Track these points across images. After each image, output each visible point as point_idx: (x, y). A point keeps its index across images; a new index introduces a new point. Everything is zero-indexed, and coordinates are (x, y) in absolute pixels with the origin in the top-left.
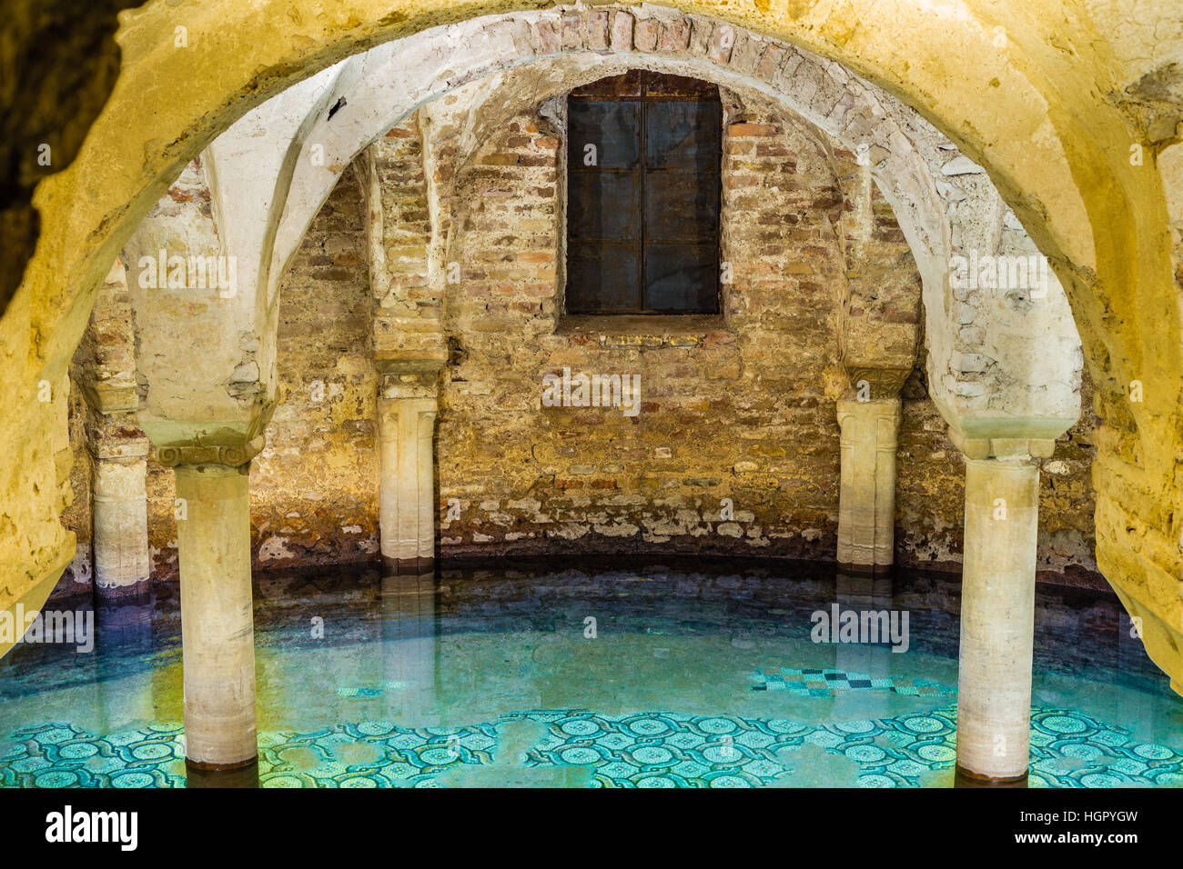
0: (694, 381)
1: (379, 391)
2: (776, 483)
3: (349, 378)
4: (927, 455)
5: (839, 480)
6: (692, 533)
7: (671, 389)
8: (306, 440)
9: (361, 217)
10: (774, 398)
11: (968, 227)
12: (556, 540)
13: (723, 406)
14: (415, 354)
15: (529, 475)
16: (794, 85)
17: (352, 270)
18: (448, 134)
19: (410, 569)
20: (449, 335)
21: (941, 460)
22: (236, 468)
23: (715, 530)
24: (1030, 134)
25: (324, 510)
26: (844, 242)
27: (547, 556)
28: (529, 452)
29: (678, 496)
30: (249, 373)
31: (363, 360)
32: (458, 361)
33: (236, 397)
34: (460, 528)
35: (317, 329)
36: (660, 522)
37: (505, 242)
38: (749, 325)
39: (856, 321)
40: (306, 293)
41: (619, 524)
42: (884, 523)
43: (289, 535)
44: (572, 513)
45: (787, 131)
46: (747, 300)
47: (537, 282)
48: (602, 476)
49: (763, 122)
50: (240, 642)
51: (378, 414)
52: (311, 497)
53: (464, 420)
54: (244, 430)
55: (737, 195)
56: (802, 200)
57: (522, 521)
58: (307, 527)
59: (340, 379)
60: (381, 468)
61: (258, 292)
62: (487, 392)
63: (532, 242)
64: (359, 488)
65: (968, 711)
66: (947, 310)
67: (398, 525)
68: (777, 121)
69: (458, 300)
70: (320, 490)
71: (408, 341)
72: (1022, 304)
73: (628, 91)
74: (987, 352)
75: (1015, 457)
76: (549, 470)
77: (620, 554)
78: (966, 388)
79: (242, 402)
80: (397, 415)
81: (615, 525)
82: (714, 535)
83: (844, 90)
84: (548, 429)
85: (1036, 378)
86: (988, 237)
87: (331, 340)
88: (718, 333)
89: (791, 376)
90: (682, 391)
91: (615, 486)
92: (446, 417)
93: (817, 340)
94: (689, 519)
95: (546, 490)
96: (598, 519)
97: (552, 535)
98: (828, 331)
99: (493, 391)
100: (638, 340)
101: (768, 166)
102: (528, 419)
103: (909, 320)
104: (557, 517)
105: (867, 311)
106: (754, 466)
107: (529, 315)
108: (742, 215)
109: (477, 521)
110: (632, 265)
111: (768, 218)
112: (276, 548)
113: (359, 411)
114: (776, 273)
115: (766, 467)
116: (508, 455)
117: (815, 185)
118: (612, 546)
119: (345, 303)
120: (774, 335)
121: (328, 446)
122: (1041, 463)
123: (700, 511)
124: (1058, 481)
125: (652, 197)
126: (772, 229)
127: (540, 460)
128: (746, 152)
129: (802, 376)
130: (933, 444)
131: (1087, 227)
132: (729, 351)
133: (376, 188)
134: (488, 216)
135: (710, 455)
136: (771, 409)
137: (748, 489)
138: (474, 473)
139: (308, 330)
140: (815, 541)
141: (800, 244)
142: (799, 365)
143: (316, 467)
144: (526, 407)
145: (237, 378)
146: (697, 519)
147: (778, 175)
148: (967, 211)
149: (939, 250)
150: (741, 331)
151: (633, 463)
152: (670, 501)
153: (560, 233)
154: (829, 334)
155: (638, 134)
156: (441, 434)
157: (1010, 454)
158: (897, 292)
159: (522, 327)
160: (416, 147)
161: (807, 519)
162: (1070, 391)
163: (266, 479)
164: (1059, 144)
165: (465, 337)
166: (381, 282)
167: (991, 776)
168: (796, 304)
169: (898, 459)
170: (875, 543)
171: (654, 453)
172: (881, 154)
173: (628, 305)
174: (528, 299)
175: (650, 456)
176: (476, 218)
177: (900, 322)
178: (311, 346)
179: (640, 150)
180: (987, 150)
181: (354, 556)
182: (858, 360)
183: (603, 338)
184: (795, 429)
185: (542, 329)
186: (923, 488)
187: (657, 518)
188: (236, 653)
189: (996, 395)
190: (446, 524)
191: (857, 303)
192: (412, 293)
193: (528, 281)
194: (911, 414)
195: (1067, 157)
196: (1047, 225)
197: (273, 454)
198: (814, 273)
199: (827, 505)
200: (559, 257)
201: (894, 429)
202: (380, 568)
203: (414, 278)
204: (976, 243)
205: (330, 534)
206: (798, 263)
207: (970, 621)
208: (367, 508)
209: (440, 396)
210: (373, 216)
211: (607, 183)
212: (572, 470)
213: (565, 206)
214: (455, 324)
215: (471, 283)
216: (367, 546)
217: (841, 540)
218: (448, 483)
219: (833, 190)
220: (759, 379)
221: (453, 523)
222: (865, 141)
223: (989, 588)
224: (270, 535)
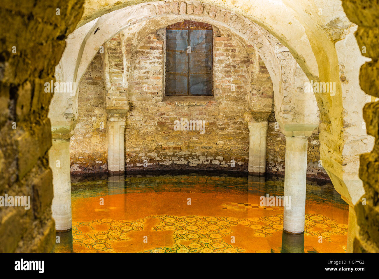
0: (205, 116)
1: (107, 119)
2: (230, 148)
3: (98, 115)
4: (275, 139)
5: (249, 147)
6: (204, 163)
7: (197, 119)
8: (85, 134)
9: (102, 65)
10: (229, 121)
11: (286, 67)
12: (162, 165)
13: (213, 124)
14: (119, 107)
15: (154, 145)
16: (234, 24)
17: (99, 82)
18: (129, 40)
19: (117, 174)
20: (129, 102)
21: (280, 140)
22: (66, 140)
23: (211, 162)
24: (300, 38)
25: (90, 156)
26: (250, 73)
27: (159, 170)
28: (154, 138)
29: (200, 152)
30: (70, 111)
31: (102, 110)
32: (132, 110)
33: (66, 118)
34: (132, 162)
35: (88, 100)
36: (194, 160)
37: (146, 73)
38: (222, 99)
39: (254, 98)
40: (85, 89)
41: (182, 160)
42: (263, 160)
43: (79, 164)
44: (167, 157)
45: (233, 39)
46: (221, 91)
47: (156, 86)
48: (176, 146)
49: (226, 37)
50: (66, 193)
51: (107, 127)
52: (86, 152)
53: (134, 128)
54: (69, 128)
55: (218, 59)
56: (238, 60)
57: (151, 160)
58: (85, 161)
59: (95, 115)
60: (108, 143)
62: (141, 119)
63: (154, 73)
64: (101, 149)
65: (287, 213)
66: (280, 92)
67: (113, 160)
68: (230, 36)
69: (132, 91)
70: (89, 150)
71: (117, 104)
72: (302, 90)
73: (184, 27)
74: (292, 105)
75: (300, 137)
76: (160, 144)
77: (182, 170)
78: (286, 115)
79: (68, 120)
80: (113, 126)
81: (180, 161)
82: (211, 164)
83: (249, 26)
84: (160, 131)
85: (306, 112)
86: (292, 70)
87: (93, 103)
88: (212, 101)
89: (234, 115)
90: (201, 119)
91: (180, 149)
92: (128, 127)
93: (242, 104)
94: (203, 159)
95: (159, 150)
96: (175, 159)
97: (161, 164)
98: (246, 101)
99: (143, 119)
100: (187, 104)
101: (227, 50)
102: (154, 128)
103: (270, 97)
104: (162, 158)
105: (257, 94)
106: (223, 142)
107: (154, 96)
108: (219, 65)
109: (138, 160)
110: (186, 81)
111: (227, 66)
112: (76, 167)
113: (101, 126)
114: (230, 83)
115: (227, 143)
116: (147, 139)
117: (242, 56)
118: (179, 167)
119: (97, 92)
120: (229, 102)
121: (92, 136)
122: (309, 140)
123: (206, 156)
124: (315, 146)
125: (192, 60)
126: (229, 69)
127: (157, 141)
128: (220, 46)
129: (237, 115)
130: (277, 135)
131: (316, 65)
132: (216, 107)
133: (107, 56)
134: (141, 65)
135: (210, 139)
136: (228, 125)
137: (221, 150)
138: (137, 145)
139: (85, 100)
140: (242, 165)
141: (237, 74)
142: (237, 111)
143: (88, 143)
144: (153, 124)
145: (66, 112)
146: (206, 159)
147: (231, 53)
148: (286, 62)
149: (278, 74)
150: (219, 101)
151: (186, 141)
152: (197, 153)
153: (163, 71)
154: (246, 102)
155: (188, 40)
156: (127, 133)
157: (299, 136)
158: (266, 89)
159: (152, 100)
160: (119, 43)
161: (240, 159)
162: (316, 116)
163: (72, 146)
164: (309, 41)
165: (134, 102)
166: (108, 85)
167: (293, 232)
168: (236, 93)
169: (267, 140)
170: (260, 166)
171: (192, 138)
172: (260, 45)
173: (184, 93)
174: (153, 91)
175: (191, 139)
176: (137, 66)
177: (268, 98)
178: (86, 105)
180: (288, 42)
181: (100, 170)
182: (255, 110)
183: (177, 103)
184: (235, 131)
185: (158, 100)
186: (274, 149)
187: (193, 158)
188: (66, 196)
189: (295, 118)
190: (128, 160)
191: (254, 92)
192: (118, 89)
193: (154, 85)
194: (271, 126)
195: (310, 44)
196: (305, 64)
197: (74, 138)
198: (241, 83)
199: (245, 154)
200: (163, 78)
201: (265, 131)
202: (108, 174)
203: (118, 84)
204: (288, 72)
205: (92, 163)
206: (237, 80)
207: (287, 186)
208: (104, 156)
209: (126, 121)
210: (106, 65)
211: (178, 56)
212: (167, 144)
213: (165, 62)
214: (131, 99)
215: (136, 86)
216: (104, 167)
217: (249, 165)
218: (129, 148)
219: (247, 57)
220: (225, 115)
221: (130, 160)
222: (256, 42)
223: (293, 176)
224: (74, 164)
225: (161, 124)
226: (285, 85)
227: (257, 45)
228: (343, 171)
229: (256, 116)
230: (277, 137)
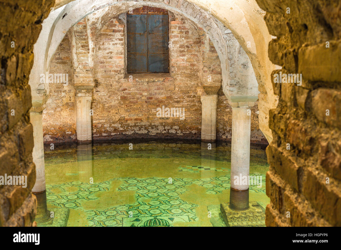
0: (162, 91)
1: (76, 95)
2: (185, 118)
3: (67, 91)
4: (225, 110)
5: (201, 117)
6: (162, 132)
7: (156, 93)
8: (55, 108)
9: (70, 47)
10: (184, 95)
11: (231, 47)
12: (125, 135)
13: (170, 98)
14: (85, 84)
15: (117, 117)
16: (186, 10)
17: (67, 61)
18: (94, 24)
19: (85, 143)
20: (95, 79)
21: (228, 111)
22: (39, 113)
23: (168, 131)
24: (240, 21)
25: (61, 128)
26: (202, 53)
27: (123, 139)
28: (117, 111)
29: (158, 122)
30: (42, 87)
31: (71, 86)
32: (97, 86)
33: (39, 93)
34: (99, 132)
36: (153, 129)
37: (110, 53)
38: (177, 76)
39: (205, 74)
40: (55, 68)
41: (142, 130)
42: (214, 128)
43: (51, 134)
44: (129, 127)
45: (186, 23)
46: (176, 69)
47: (119, 64)
48: (137, 117)
49: (180, 20)
50: (41, 160)
51: (75, 101)
52: (57, 124)
53: (99, 102)
54: (41, 102)
55: (173, 40)
56: (191, 41)
57: (116, 130)
58: (56, 132)
59: (65, 91)
60: (77, 116)
61: (44, 65)
62: (106, 94)
63: (117, 53)
64: (70, 121)
65: (233, 173)
66: (226, 69)
67: (81, 131)
68: (184, 20)
69: (97, 69)
70: (59, 122)
71: (84, 81)
72: (245, 67)
73: (143, 12)
74: (237, 79)
75: (245, 107)
76: (123, 116)
77: (143, 138)
78: (232, 89)
79: (40, 95)
80: (81, 101)
82: (168, 133)
83: (199, 11)
84: (122, 105)
85: (249, 86)
86: (237, 49)
88: (168, 78)
89: (188, 89)
90: (159, 94)
91: (141, 120)
92: (94, 101)
93: (195, 79)
94: (161, 129)
95: (122, 121)
96: (136, 129)
97: (124, 133)
98: (198, 77)
99: (107, 94)
100: (147, 80)
101: (182, 32)
102: (117, 102)
103: (219, 74)
104: (125, 128)
105: (208, 71)
107: (117, 73)
108: (175, 46)
109: (103, 130)
110: (145, 60)
111: (181, 46)
112: (48, 138)
113: (70, 100)
114: (184, 61)
116: (111, 112)
117: (194, 37)
118: (140, 136)
119: (66, 70)
120: (184, 78)
122: (254, 110)
123: (164, 126)
125: (150, 41)
126: (183, 49)
127: (120, 113)
128: (176, 29)
129: (191, 89)
132: (172, 83)
133: (74, 39)
134: (105, 46)
136: (183, 98)
137: (177, 120)
138: (102, 117)
140: (195, 134)
141: (190, 54)
142: (190, 86)
143: (58, 116)
144: (116, 99)
145: (39, 88)
146: (164, 128)
147: (184, 35)
148: (231, 43)
149: (224, 53)
150: (175, 77)
151: (146, 113)
152: (156, 124)
153: (125, 51)
155: (146, 24)
156: (93, 106)
157: (243, 106)
158: (216, 66)
159: (115, 77)
160: (85, 27)
161: (193, 128)
163: (44, 119)
164: (247, 23)
165: (99, 79)
166: (76, 64)
167: (239, 189)
168: (189, 70)
169: (217, 111)
170: (211, 134)
171: (152, 111)
172: (209, 28)
173: (144, 71)
174: (116, 69)
175: (150, 111)
176: (102, 47)
177: (217, 74)
179: (147, 28)
180: (230, 25)
181: (70, 140)
182: (206, 84)
183: (137, 80)
184: (189, 103)
185: (120, 77)
186: (224, 119)
187: (152, 128)
188: (40, 162)
189: (239, 90)
190: (95, 131)
191: (206, 69)
192: (84, 67)
193: (116, 64)
194: (220, 99)
195: (249, 26)
196: (245, 43)
197: (46, 112)
198: (194, 61)
199: (198, 124)
200: (125, 58)
201: (216, 103)
202: (77, 143)
203: (85, 63)
204: (233, 51)
205: (62, 134)
206: (190, 58)
207: (233, 150)
208: (73, 127)
209: (93, 96)
210: (73, 46)
211: (138, 38)
212: (129, 116)
213: (126, 43)
214: (96, 76)
215: (100, 65)
216: (73, 137)
217: (202, 133)
218: (95, 120)
219: (199, 39)
220: (180, 90)
221: (97, 130)
222: (205, 25)
223: (238, 141)
224: (46, 134)
225: (124, 98)
226: (230, 63)
227: (206, 28)
229: (207, 90)
230: (226, 108)
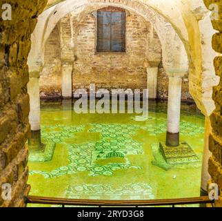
0: (120, 64)
1: (62, 65)
2: (135, 83)
3: (56, 63)
4: (163, 78)
8: (48, 74)
9: (58, 33)
10: (135, 67)
13: (125, 69)
14: (68, 58)
17: (57, 43)
18: (75, 18)
19: (67, 98)
20: (75, 55)
21: (165, 79)
22: (37, 78)
24: (178, 18)
25: (51, 87)
26: (148, 38)
30: (39, 60)
31: (59, 60)
32: (76, 60)
35: (50, 54)
37: (85, 38)
38: (131, 54)
39: (150, 53)
42: (155, 90)
43: (45, 92)
45: (138, 18)
46: (130, 49)
47: (91, 45)
48: (103, 82)
49: (133, 16)
51: (61, 70)
52: (49, 85)
53: (77, 71)
54: (39, 71)
55: (128, 29)
56: (140, 30)
57: (88, 90)
58: (48, 90)
59: (54, 63)
61: (41, 46)
63: (90, 38)
65: (169, 122)
66: (166, 50)
67: (65, 90)
68: (136, 16)
69: (76, 49)
71: (67, 56)
72: (179, 49)
73: (108, 10)
74: (173, 57)
75: (177, 76)
76: (93, 80)
78: (169, 64)
79: (38, 66)
80: (65, 70)
84: (93, 73)
86: (173, 37)
87: (53, 56)
88: (125, 55)
89: (138, 63)
90: (118, 66)
91: (105, 84)
92: (74, 70)
93: (143, 57)
98: (145, 55)
99: (83, 66)
100: (110, 56)
101: (134, 24)
102: (89, 71)
103: (160, 53)
105: (152, 51)
106: (131, 80)
107: (90, 52)
108: (129, 33)
110: (109, 42)
111: (134, 34)
112: (43, 94)
113: (58, 69)
114: (135, 44)
115: (133, 80)
116: (85, 78)
117: (143, 28)
119: (55, 49)
120: (135, 56)
121: (52, 75)
122: (182, 78)
123: (121, 88)
124: (186, 82)
125: (113, 30)
126: (135, 36)
127: (91, 79)
128: (130, 21)
129: (140, 63)
130: (164, 76)
131: (187, 34)
132: (127, 58)
133: (61, 28)
134: (82, 33)
135: (123, 78)
136: (134, 69)
137: (130, 84)
138: (79, 81)
141: (140, 39)
142: (140, 61)
144: (89, 69)
145: (37, 61)
147: (136, 26)
150: (129, 55)
152: (115, 86)
153: (95, 36)
156: (73, 74)
158: (158, 48)
159: (88, 54)
160: (69, 20)
162: (187, 64)
163: (41, 81)
164: (183, 19)
165: (78, 55)
166: (62, 45)
168: (139, 50)
169: (157, 79)
171: (113, 78)
172: (154, 22)
173: (108, 50)
174: (89, 49)
176: (80, 33)
177: (158, 53)
178: (49, 57)
179: (111, 21)
180: (171, 20)
181: (57, 96)
182: (150, 60)
183: (103, 56)
185: (92, 54)
186: (162, 84)
189: (174, 65)
191: (150, 50)
192: (68, 47)
193: (89, 45)
194: (160, 70)
198: (142, 44)
200: (95, 41)
201: (157, 73)
202: (62, 98)
203: (68, 44)
204: (171, 38)
205: (52, 92)
206: (140, 42)
207: (169, 106)
208: (59, 87)
209: (73, 67)
210: (61, 33)
211: (104, 27)
213: (96, 31)
214: (76, 53)
215: (79, 45)
216: (59, 94)
218: (74, 83)
219: (146, 29)
220: (132, 64)
222: (151, 19)
223: (172, 100)
225: (94, 69)
226: (168, 46)
227: (152, 22)
228: (202, 96)
229: (151, 64)
